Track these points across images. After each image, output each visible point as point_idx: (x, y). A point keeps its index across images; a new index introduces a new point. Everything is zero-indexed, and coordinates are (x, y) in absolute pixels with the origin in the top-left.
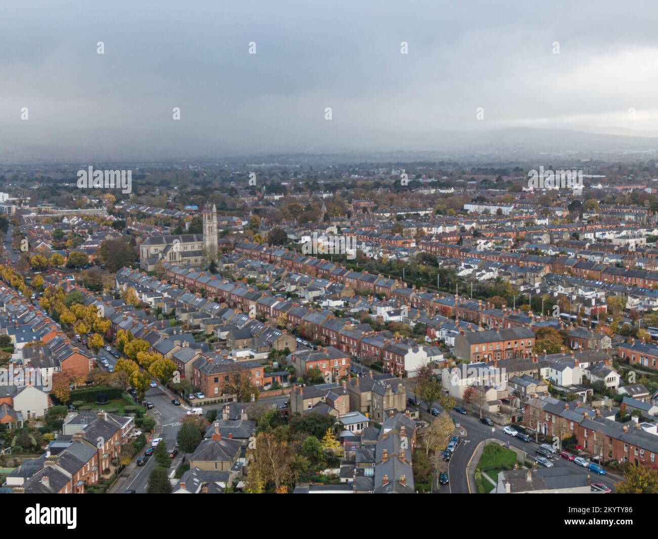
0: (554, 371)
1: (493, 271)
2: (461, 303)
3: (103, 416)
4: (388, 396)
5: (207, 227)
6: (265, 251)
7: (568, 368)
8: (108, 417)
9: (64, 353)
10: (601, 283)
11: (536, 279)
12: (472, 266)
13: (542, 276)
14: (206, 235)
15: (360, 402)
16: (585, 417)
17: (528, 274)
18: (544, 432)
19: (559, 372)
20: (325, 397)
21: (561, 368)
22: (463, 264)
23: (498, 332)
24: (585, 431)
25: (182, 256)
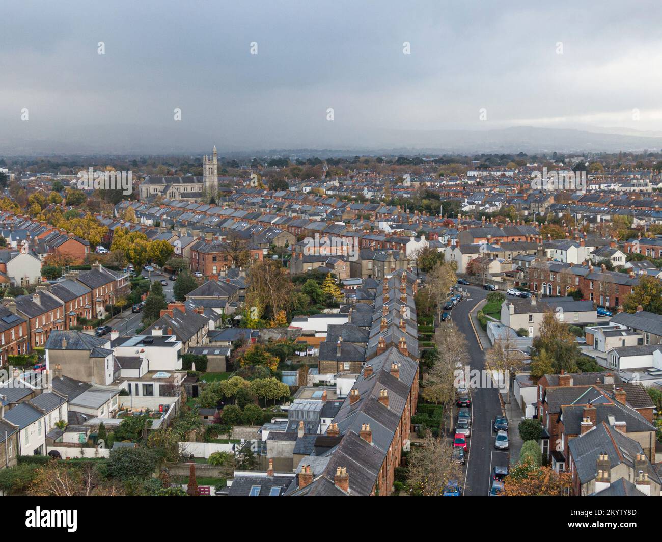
0: (559, 251)
1: (496, 206)
2: (464, 220)
3: (98, 266)
4: (390, 262)
5: (207, 168)
6: (266, 194)
7: (573, 247)
8: (102, 269)
9: (59, 241)
10: (606, 209)
11: (540, 209)
12: (476, 202)
13: (547, 206)
14: (206, 176)
15: (361, 270)
16: (590, 271)
17: (532, 205)
18: (548, 294)
19: (564, 252)
20: (325, 263)
21: (566, 248)
22: (466, 200)
23: (501, 229)
24: (591, 283)
25: (182, 197)
